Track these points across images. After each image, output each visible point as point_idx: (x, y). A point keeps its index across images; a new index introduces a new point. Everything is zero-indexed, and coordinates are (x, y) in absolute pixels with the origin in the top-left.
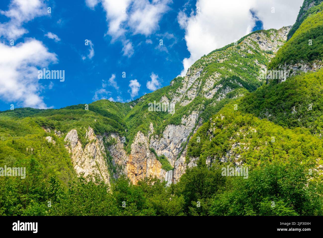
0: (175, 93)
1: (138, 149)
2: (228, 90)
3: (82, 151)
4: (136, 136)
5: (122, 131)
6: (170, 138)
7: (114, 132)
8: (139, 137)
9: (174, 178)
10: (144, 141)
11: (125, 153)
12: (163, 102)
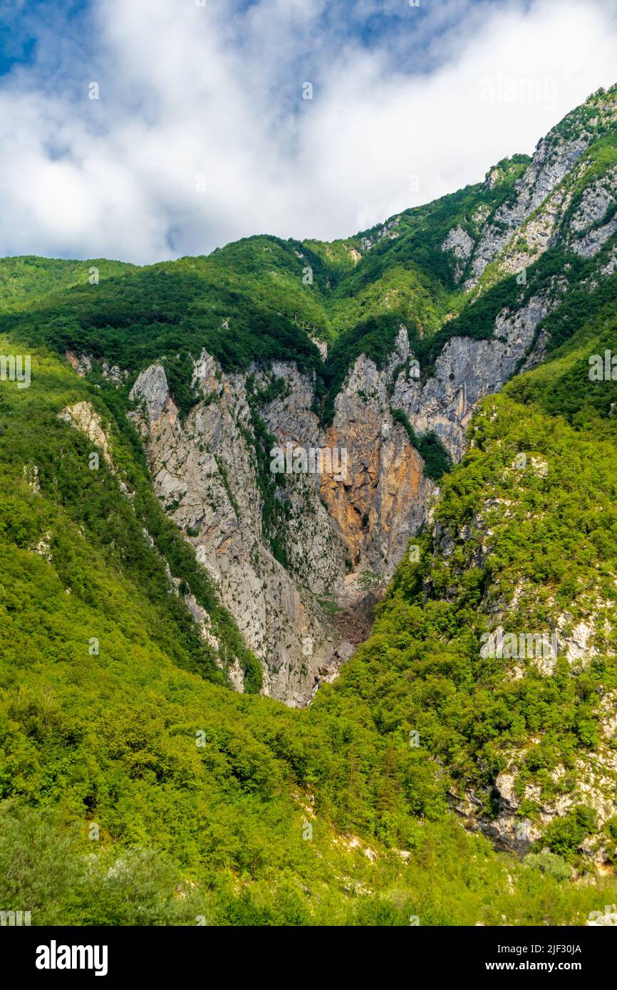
0: (490, 224)
1: (357, 412)
3: (179, 428)
4: (353, 368)
5: (308, 355)
6: (457, 381)
7: (284, 358)
8: (361, 374)
10: (375, 385)
11: (314, 421)
12: (452, 251)
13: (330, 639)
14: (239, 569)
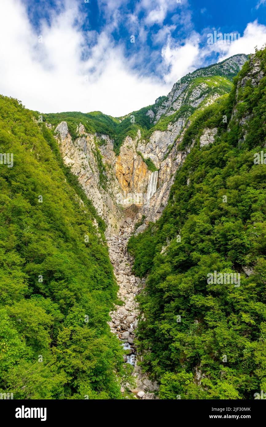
1: (127, 152)
2: (216, 97)
3: (72, 143)
4: (125, 139)
6: (156, 143)
7: (105, 134)
8: (128, 141)
9: (159, 178)
10: (132, 144)
11: (114, 154)
12: (149, 116)
13: (123, 217)
14: (93, 190)
